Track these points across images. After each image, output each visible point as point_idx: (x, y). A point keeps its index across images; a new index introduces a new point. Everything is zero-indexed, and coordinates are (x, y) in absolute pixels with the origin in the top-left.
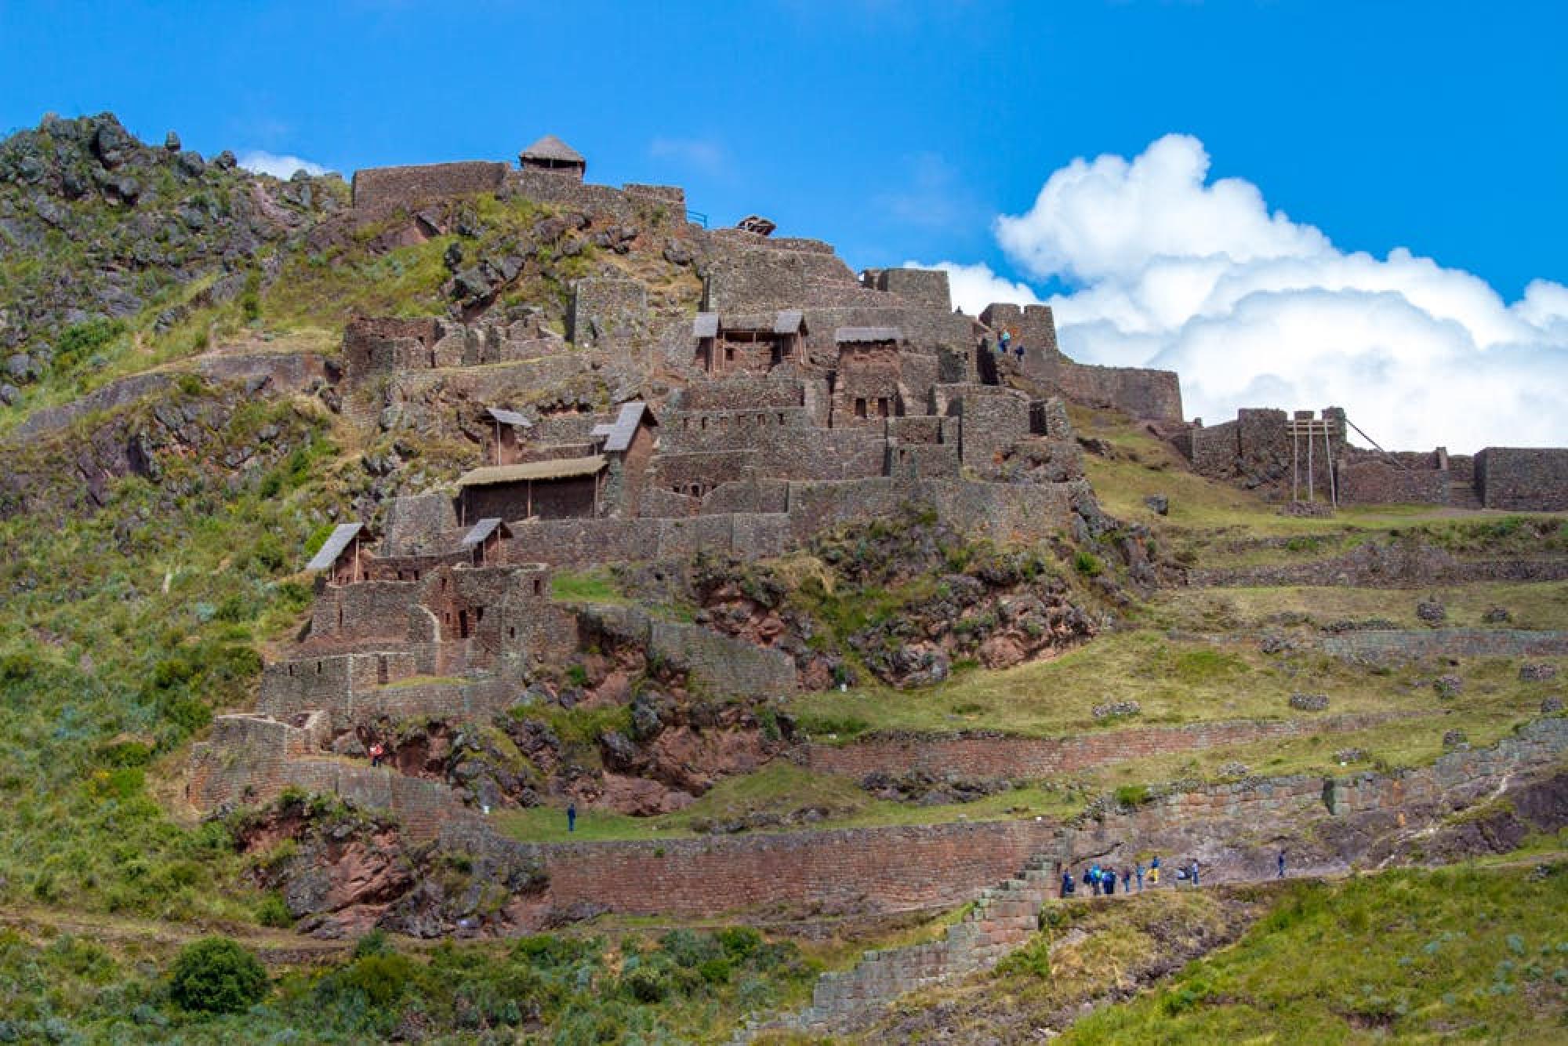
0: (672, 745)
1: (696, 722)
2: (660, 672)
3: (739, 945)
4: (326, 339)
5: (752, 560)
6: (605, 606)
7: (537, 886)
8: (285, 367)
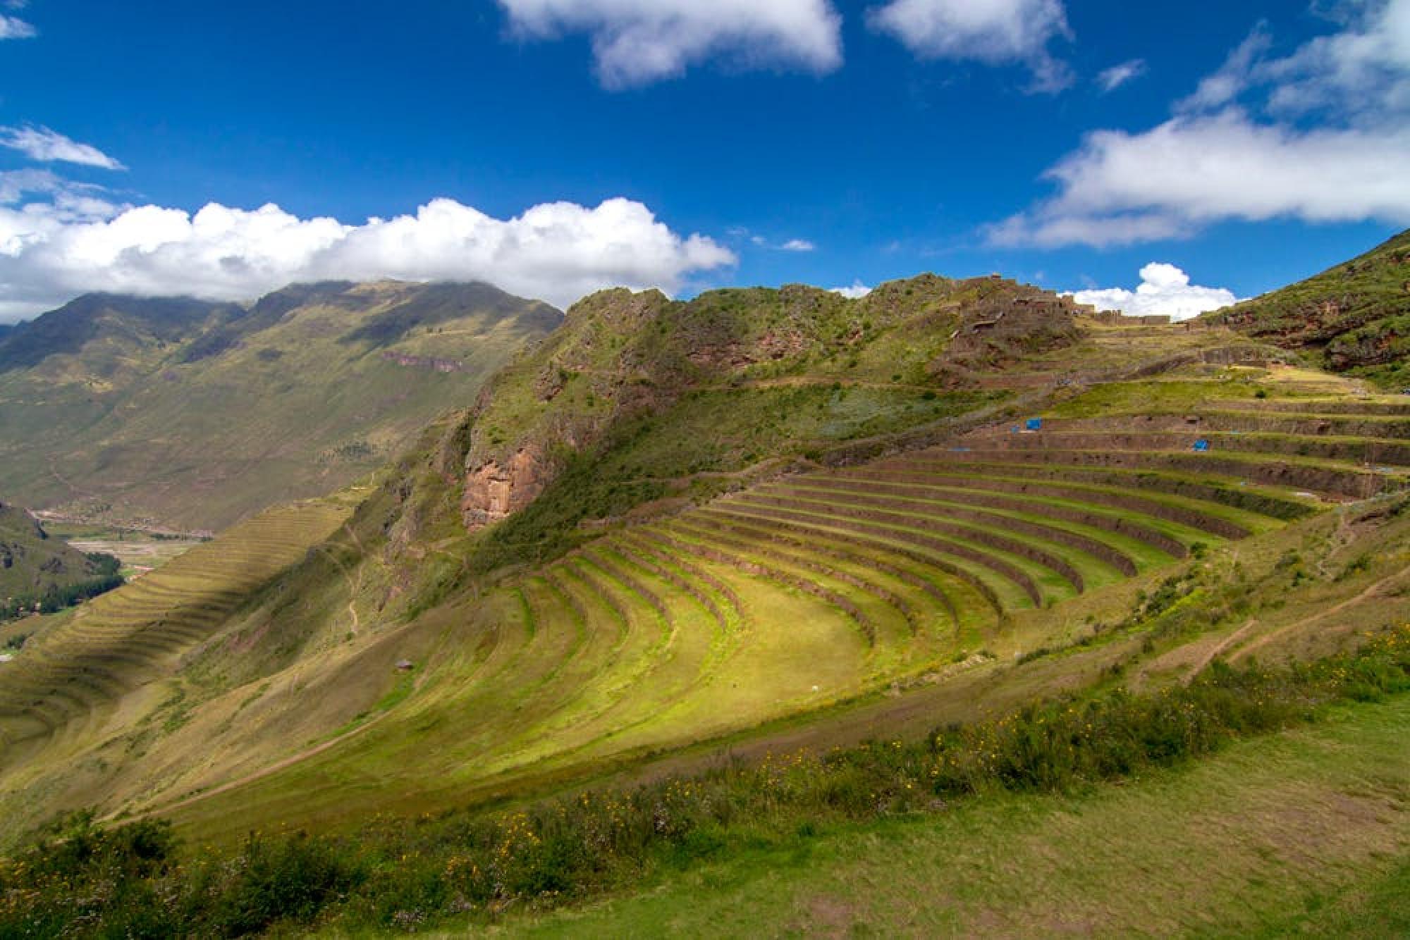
0: (1001, 363)
1: (1005, 359)
2: (1000, 352)
3: (1006, 392)
4: (959, 304)
5: (1016, 335)
6: (992, 343)
7: (977, 382)
8: (952, 308)
